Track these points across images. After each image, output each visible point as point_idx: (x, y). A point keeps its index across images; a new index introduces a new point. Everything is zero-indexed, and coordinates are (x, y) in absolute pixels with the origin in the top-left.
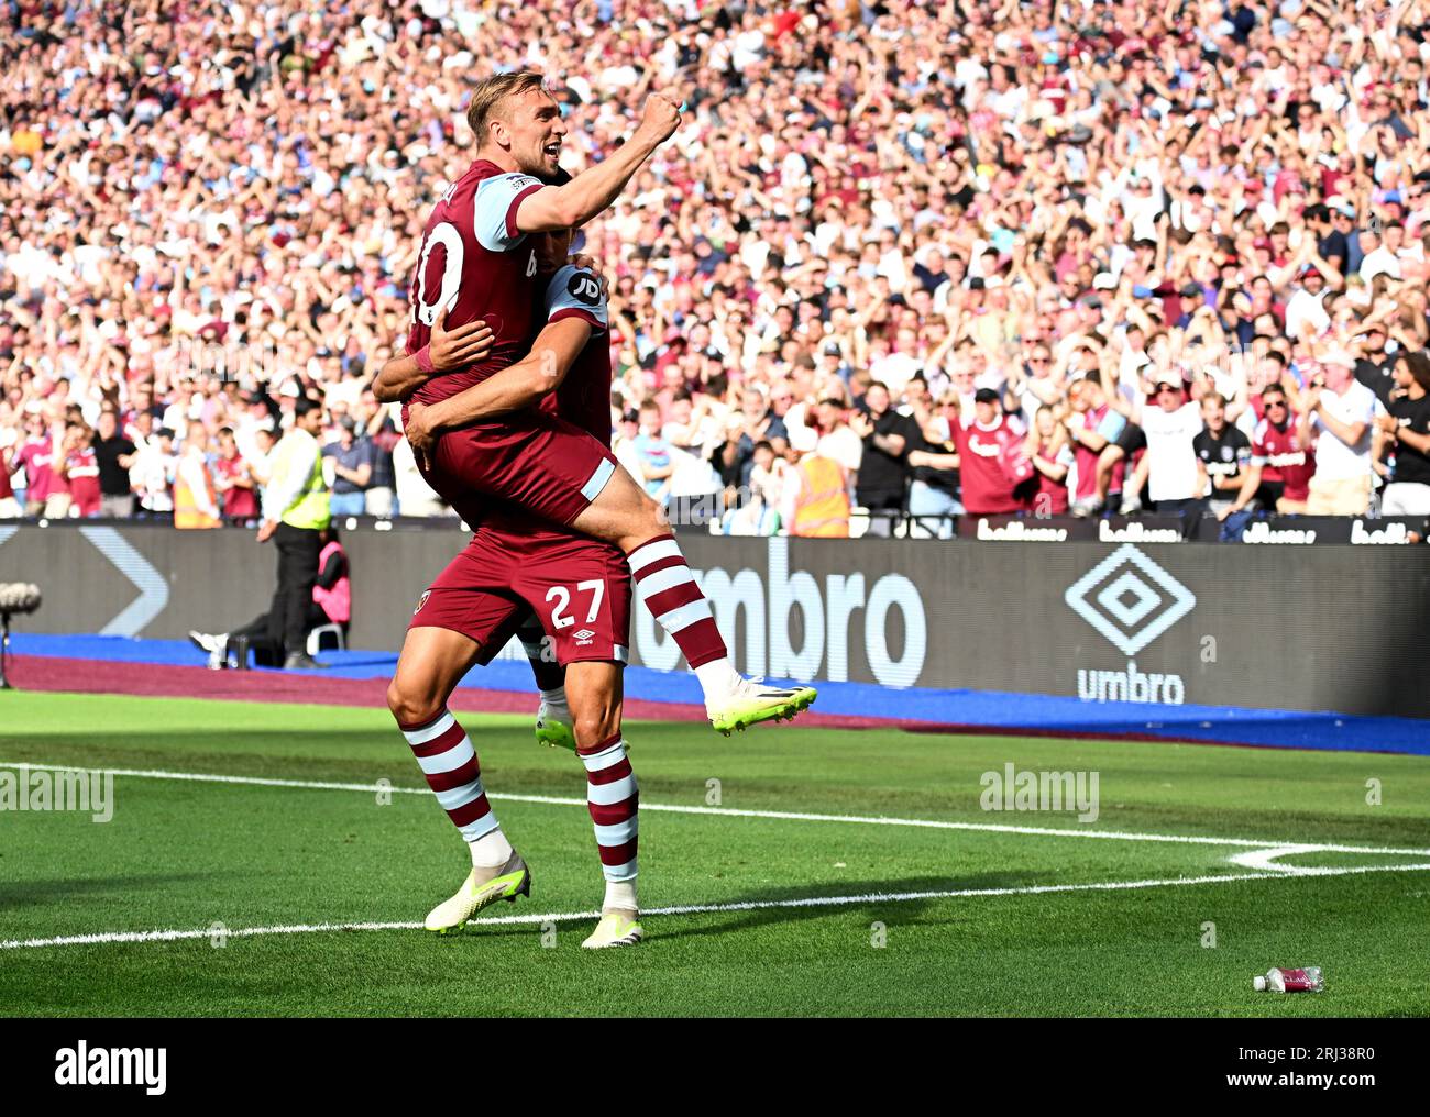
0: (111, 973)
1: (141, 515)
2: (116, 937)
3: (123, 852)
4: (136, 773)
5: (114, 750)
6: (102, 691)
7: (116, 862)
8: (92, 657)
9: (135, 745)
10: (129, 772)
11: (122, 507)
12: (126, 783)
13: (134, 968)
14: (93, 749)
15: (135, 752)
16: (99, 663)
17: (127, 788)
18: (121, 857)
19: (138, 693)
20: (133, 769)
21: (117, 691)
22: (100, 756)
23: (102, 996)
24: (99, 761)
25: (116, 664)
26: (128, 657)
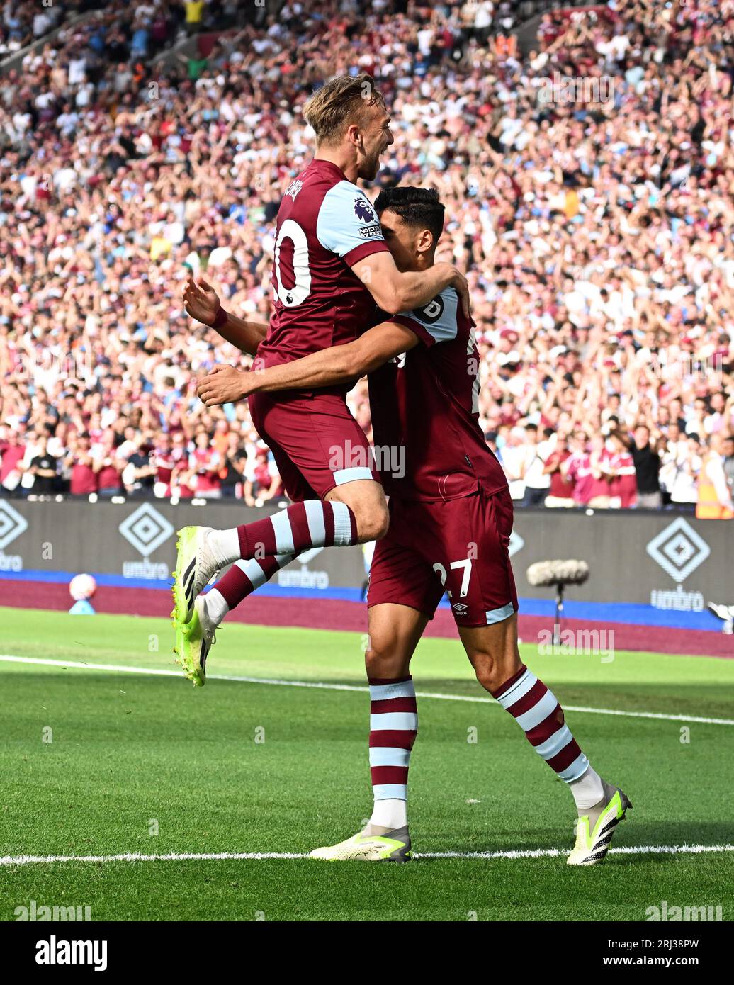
0: (649, 878)
1: (669, 507)
2: (652, 849)
3: (656, 781)
4: (665, 716)
5: (648, 698)
6: (637, 649)
7: (651, 788)
8: (629, 621)
9: (664, 694)
10: (660, 716)
11: (653, 501)
12: (657, 725)
13: (668, 874)
14: (631, 696)
15: (664, 699)
16: (634, 627)
17: (660, 729)
18: (656, 784)
19: (666, 651)
20: (664, 713)
21: (649, 649)
22: (637, 701)
23: (643, 897)
24: (636, 706)
25: (647, 628)
26: (658, 622)
